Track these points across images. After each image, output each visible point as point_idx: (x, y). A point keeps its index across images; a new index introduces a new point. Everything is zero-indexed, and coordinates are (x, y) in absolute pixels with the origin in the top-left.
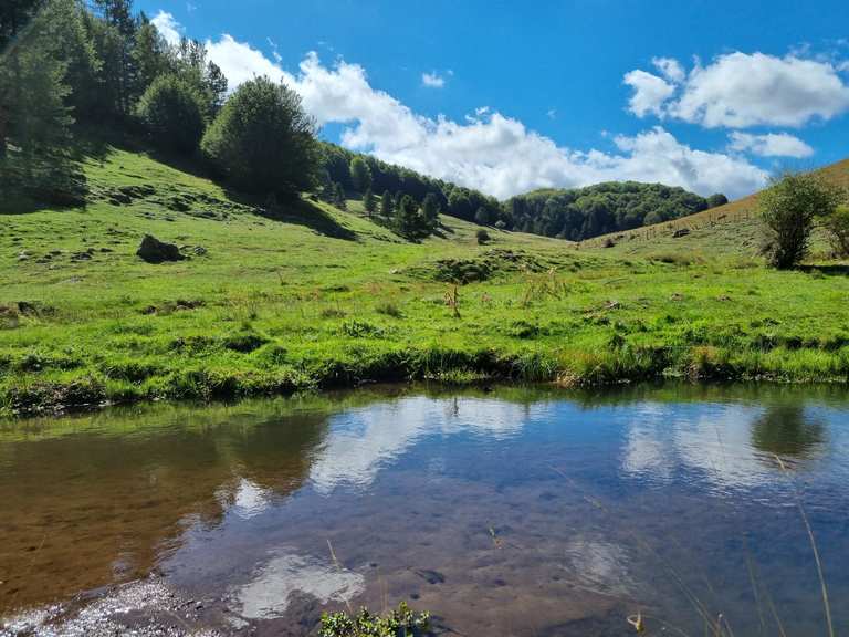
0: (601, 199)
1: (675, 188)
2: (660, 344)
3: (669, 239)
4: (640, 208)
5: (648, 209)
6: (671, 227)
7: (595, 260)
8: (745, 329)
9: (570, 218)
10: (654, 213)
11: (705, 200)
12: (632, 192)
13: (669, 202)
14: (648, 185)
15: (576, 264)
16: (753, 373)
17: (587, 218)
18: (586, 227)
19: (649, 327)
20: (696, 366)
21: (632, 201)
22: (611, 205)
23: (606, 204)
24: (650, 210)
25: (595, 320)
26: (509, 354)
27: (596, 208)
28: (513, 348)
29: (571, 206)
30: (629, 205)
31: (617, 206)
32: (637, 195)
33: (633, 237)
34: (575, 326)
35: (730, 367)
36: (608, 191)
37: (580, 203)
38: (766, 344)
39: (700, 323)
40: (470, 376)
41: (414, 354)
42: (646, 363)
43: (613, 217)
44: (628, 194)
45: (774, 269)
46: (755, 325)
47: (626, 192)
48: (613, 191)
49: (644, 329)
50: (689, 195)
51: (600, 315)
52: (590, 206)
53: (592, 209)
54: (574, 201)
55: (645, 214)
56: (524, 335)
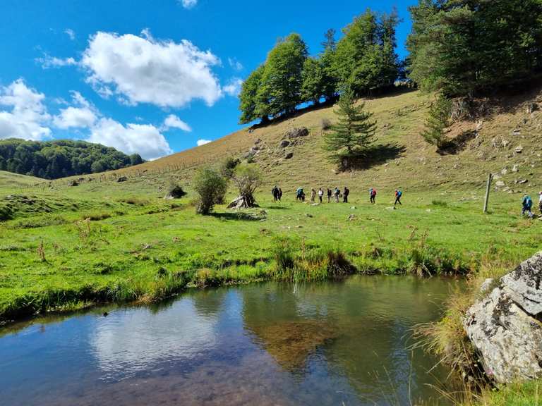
0: (60, 150)
1: (110, 148)
2: (181, 270)
3: (115, 182)
4: (88, 158)
5: (94, 159)
6: (115, 175)
7: (87, 202)
8: (216, 257)
9: (37, 161)
10: (98, 162)
11: (129, 157)
12: (82, 147)
13: (106, 156)
14: (93, 144)
15: (75, 205)
16: (227, 281)
17: (50, 162)
18: (50, 169)
19: (172, 260)
20: (203, 281)
21: (82, 154)
22: (68, 155)
23: (64, 154)
24: (95, 160)
25: (141, 258)
26: (102, 286)
27: (57, 156)
28: (103, 282)
29: (38, 153)
30: (80, 156)
31: (72, 157)
32: (86, 150)
33: (90, 180)
34: (131, 263)
35: (217, 279)
36: (65, 145)
37: (44, 152)
38: (227, 264)
39: (196, 255)
40: (81, 305)
41: (35, 296)
42: (180, 282)
43: (70, 163)
44: (80, 149)
45: (201, 215)
46: (219, 254)
47: (78, 147)
48: (69, 146)
49: (170, 261)
50: (119, 153)
51: (143, 254)
52: (53, 154)
53: (54, 156)
54: (40, 150)
55: (92, 163)
56: (104, 272)
